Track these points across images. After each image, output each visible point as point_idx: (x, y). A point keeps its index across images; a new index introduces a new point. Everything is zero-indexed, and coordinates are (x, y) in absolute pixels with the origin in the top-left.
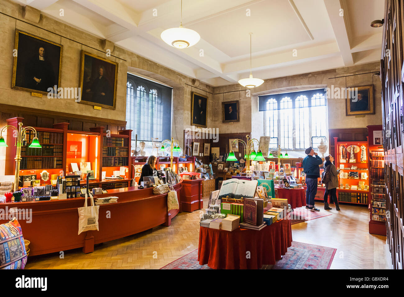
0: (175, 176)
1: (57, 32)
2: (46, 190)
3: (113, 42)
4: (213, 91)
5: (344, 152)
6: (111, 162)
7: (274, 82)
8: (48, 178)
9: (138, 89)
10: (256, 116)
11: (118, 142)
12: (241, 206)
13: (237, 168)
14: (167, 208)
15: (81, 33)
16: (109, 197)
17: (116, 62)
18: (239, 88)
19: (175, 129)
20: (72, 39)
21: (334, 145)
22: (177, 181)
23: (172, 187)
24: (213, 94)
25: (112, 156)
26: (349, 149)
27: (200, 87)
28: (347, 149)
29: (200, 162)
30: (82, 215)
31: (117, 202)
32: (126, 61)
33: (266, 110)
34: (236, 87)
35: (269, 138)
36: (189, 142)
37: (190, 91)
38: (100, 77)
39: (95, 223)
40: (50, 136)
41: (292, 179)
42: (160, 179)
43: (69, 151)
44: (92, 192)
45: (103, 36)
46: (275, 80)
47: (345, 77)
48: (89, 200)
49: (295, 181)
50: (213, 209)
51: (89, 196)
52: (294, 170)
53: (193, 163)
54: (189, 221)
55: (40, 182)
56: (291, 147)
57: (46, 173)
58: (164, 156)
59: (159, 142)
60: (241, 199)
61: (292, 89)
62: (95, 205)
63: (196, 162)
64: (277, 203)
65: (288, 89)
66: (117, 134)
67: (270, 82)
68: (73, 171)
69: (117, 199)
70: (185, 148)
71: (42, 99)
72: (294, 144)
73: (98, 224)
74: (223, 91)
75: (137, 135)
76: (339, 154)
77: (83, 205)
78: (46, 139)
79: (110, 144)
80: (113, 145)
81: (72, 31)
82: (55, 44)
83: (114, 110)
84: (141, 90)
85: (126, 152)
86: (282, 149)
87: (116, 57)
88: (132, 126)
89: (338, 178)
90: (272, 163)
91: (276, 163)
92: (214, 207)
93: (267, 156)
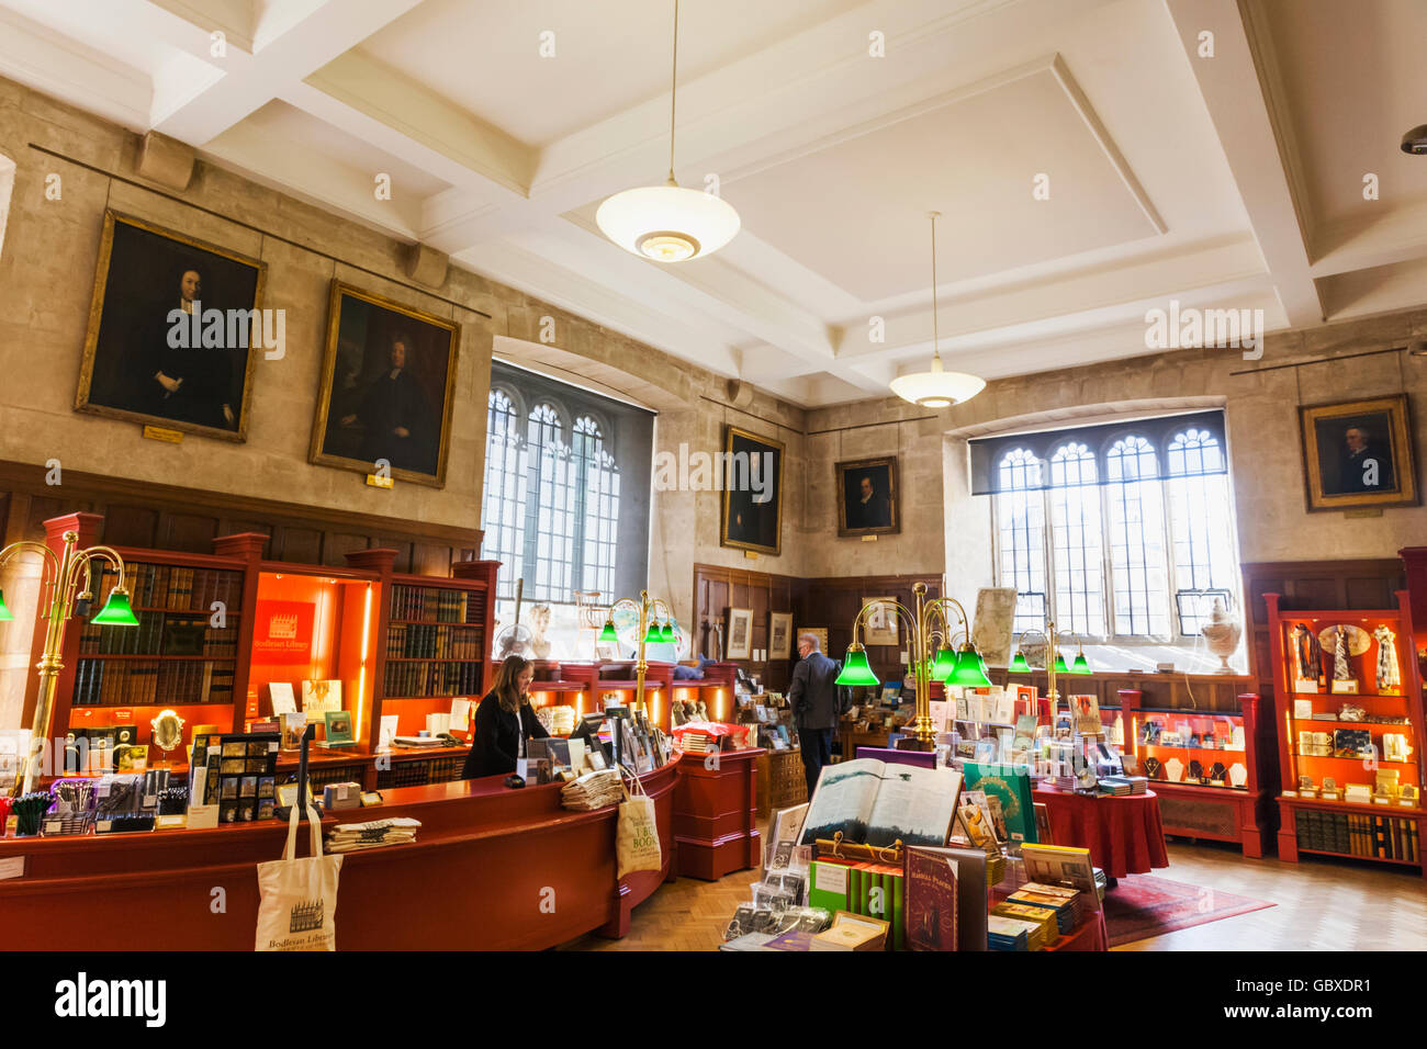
0: (651, 738)
1: (251, 221)
2: (143, 790)
3: (446, 252)
4: (804, 423)
5: (1307, 653)
6: (417, 681)
7: (1027, 387)
8: (177, 740)
9: (532, 416)
10: (963, 513)
11: (446, 606)
12: (892, 877)
13: (895, 706)
14: (616, 866)
15: (334, 221)
16: (386, 822)
17: (455, 320)
18: (897, 413)
19: (665, 559)
20: (302, 244)
21: (1265, 621)
22: (657, 756)
23: (635, 781)
24: (802, 433)
25: (422, 657)
26: (1328, 640)
27: (757, 410)
28: (1320, 639)
29: (754, 681)
30: (272, 894)
31: (414, 840)
32: (489, 317)
33: (1000, 492)
34: (885, 409)
35: (1011, 595)
36: (715, 608)
37: (718, 423)
38: (394, 375)
39: (320, 927)
40: (196, 581)
41: (1106, 756)
42: (593, 750)
43: (265, 636)
44: (320, 799)
45: (408, 233)
46: (1029, 380)
47: (1293, 369)
48: (304, 832)
49: (1118, 764)
50: (778, 884)
51: (303, 816)
52: (1115, 717)
53: (729, 687)
54: (701, 917)
55: (146, 753)
56: (1099, 630)
57: (173, 722)
58: (619, 658)
59: (601, 606)
60: (893, 848)
61: (1091, 414)
62: (326, 852)
63: (740, 681)
64: (1048, 863)
65: (1078, 416)
66: (447, 576)
67: (1011, 391)
68: (276, 715)
69: (417, 827)
70: (699, 629)
71: (179, 449)
72: (1110, 621)
73: (334, 931)
74: (840, 423)
75: (521, 581)
76: (1289, 659)
77: (277, 853)
78: (179, 591)
79: (415, 612)
80: (428, 617)
81: (302, 215)
82: (237, 259)
83: (439, 489)
84: (545, 419)
85: (473, 645)
86: (1063, 637)
87: (453, 303)
88: (506, 547)
89: (1291, 752)
90: (1026, 690)
91: (1043, 692)
92: (785, 878)
93: (1007, 662)
